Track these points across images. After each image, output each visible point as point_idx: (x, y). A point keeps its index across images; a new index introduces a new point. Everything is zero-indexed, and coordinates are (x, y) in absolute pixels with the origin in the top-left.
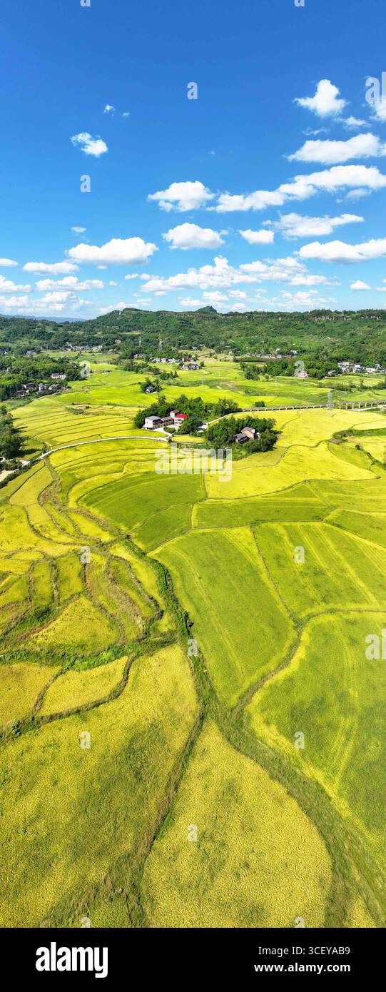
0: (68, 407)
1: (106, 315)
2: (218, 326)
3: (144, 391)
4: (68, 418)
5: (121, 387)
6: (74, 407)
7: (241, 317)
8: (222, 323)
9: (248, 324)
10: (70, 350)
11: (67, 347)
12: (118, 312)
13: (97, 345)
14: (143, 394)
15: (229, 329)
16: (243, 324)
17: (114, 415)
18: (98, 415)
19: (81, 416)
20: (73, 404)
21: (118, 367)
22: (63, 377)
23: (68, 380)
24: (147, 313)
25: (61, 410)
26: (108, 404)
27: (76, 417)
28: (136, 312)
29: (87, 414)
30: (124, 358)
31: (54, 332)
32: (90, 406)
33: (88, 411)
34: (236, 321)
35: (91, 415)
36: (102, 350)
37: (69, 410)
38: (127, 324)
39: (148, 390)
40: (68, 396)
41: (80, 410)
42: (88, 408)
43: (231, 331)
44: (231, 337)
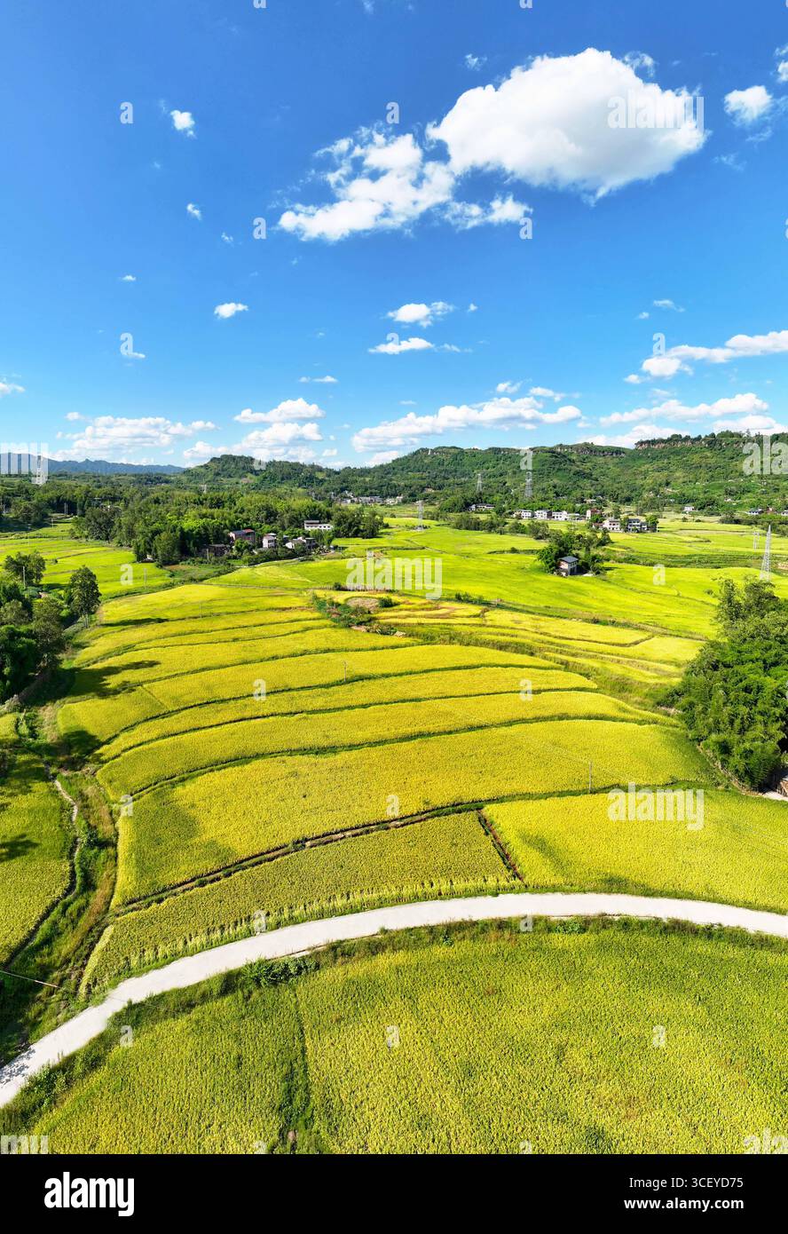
0: (320, 594)
1: (406, 457)
2: (630, 463)
3: (554, 567)
4: (312, 640)
5: (468, 555)
6: (340, 597)
7: (689, 443)
8: (640, 458)
9: (712, 458)
10: (349, 501)
11: (345, 497)
12: (427, 450)
13: (394, 496)
14: (554, 578)
15: (660, 470)
16: (696, 459)
17: (502, 647)
18: (429, 639)
19: (361, 637)
20: (339, 588)
21: (442, 522)
22: (327, 527)
23: (337, 535)
24: (474, 453)
25: (298, 602)
26: (459, 598)
27: (340, 636)
28: (456, 451)
29: (387, 631)
30: (450, 510)
31: (327, 478)
32: (395, 598)
33: (387, 616)
34: (677, 453)
35: (397, 638)
36: (404, 502)
37: (320, 604)
38: (441, 468)
39: (565, 566)
40: (330, 566)
41: (359, 610)
42: (387, 604)
43: (666, 473)
44: (668, 484)
